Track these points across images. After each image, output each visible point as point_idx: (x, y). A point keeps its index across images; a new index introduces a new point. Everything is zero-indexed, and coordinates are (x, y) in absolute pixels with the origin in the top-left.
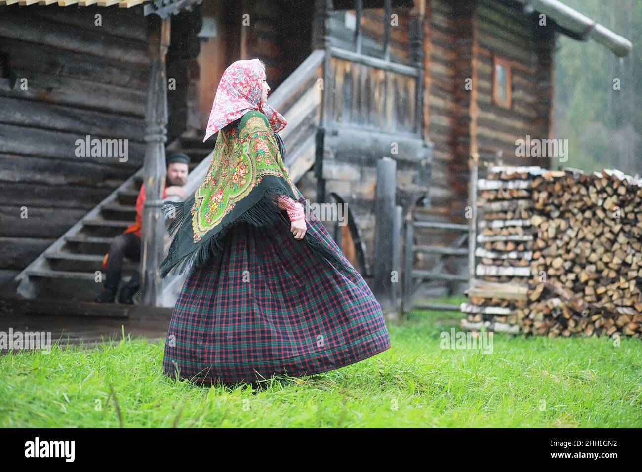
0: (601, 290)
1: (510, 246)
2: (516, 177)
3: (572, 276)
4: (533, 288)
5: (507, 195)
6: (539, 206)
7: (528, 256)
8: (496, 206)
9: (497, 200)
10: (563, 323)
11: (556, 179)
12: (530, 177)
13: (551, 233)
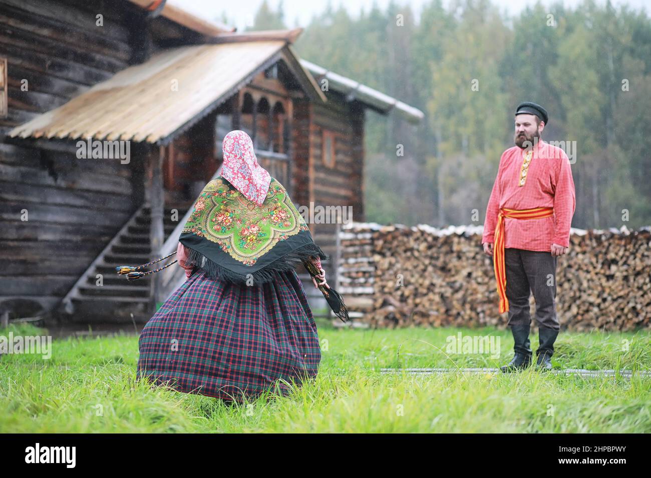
0: (418, 300)
1: (360, 274)
2: (363, 231)
3: (399, 293)
4: (375, 300)
5: (357, 242)
6: (378, 249)
7: (371, 280)
8: (351, 249)
9: (352, 245)
10: (396, 321)
11: (389, 233)
12: (372, 231)
13: (386, 266)
